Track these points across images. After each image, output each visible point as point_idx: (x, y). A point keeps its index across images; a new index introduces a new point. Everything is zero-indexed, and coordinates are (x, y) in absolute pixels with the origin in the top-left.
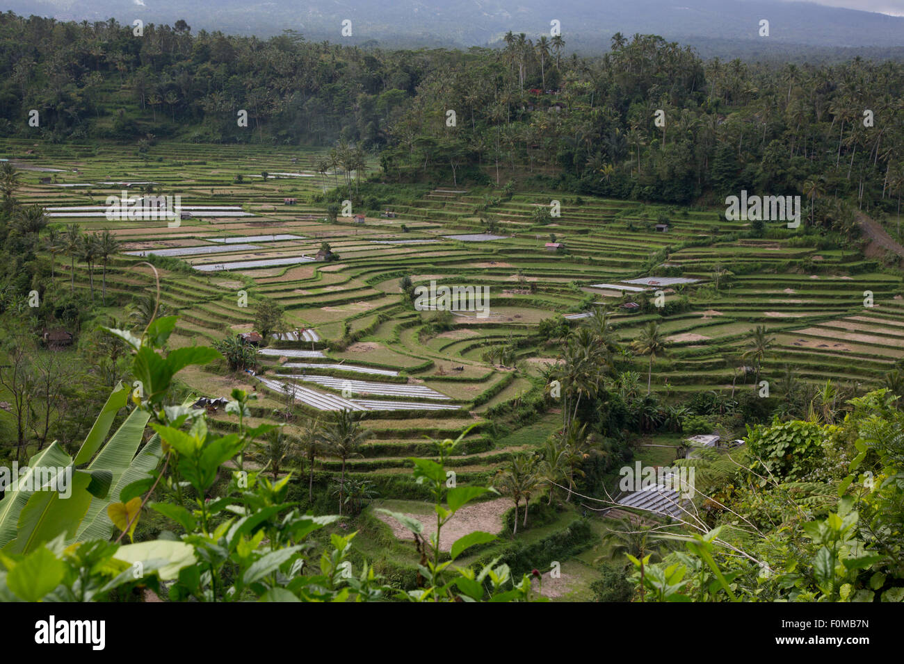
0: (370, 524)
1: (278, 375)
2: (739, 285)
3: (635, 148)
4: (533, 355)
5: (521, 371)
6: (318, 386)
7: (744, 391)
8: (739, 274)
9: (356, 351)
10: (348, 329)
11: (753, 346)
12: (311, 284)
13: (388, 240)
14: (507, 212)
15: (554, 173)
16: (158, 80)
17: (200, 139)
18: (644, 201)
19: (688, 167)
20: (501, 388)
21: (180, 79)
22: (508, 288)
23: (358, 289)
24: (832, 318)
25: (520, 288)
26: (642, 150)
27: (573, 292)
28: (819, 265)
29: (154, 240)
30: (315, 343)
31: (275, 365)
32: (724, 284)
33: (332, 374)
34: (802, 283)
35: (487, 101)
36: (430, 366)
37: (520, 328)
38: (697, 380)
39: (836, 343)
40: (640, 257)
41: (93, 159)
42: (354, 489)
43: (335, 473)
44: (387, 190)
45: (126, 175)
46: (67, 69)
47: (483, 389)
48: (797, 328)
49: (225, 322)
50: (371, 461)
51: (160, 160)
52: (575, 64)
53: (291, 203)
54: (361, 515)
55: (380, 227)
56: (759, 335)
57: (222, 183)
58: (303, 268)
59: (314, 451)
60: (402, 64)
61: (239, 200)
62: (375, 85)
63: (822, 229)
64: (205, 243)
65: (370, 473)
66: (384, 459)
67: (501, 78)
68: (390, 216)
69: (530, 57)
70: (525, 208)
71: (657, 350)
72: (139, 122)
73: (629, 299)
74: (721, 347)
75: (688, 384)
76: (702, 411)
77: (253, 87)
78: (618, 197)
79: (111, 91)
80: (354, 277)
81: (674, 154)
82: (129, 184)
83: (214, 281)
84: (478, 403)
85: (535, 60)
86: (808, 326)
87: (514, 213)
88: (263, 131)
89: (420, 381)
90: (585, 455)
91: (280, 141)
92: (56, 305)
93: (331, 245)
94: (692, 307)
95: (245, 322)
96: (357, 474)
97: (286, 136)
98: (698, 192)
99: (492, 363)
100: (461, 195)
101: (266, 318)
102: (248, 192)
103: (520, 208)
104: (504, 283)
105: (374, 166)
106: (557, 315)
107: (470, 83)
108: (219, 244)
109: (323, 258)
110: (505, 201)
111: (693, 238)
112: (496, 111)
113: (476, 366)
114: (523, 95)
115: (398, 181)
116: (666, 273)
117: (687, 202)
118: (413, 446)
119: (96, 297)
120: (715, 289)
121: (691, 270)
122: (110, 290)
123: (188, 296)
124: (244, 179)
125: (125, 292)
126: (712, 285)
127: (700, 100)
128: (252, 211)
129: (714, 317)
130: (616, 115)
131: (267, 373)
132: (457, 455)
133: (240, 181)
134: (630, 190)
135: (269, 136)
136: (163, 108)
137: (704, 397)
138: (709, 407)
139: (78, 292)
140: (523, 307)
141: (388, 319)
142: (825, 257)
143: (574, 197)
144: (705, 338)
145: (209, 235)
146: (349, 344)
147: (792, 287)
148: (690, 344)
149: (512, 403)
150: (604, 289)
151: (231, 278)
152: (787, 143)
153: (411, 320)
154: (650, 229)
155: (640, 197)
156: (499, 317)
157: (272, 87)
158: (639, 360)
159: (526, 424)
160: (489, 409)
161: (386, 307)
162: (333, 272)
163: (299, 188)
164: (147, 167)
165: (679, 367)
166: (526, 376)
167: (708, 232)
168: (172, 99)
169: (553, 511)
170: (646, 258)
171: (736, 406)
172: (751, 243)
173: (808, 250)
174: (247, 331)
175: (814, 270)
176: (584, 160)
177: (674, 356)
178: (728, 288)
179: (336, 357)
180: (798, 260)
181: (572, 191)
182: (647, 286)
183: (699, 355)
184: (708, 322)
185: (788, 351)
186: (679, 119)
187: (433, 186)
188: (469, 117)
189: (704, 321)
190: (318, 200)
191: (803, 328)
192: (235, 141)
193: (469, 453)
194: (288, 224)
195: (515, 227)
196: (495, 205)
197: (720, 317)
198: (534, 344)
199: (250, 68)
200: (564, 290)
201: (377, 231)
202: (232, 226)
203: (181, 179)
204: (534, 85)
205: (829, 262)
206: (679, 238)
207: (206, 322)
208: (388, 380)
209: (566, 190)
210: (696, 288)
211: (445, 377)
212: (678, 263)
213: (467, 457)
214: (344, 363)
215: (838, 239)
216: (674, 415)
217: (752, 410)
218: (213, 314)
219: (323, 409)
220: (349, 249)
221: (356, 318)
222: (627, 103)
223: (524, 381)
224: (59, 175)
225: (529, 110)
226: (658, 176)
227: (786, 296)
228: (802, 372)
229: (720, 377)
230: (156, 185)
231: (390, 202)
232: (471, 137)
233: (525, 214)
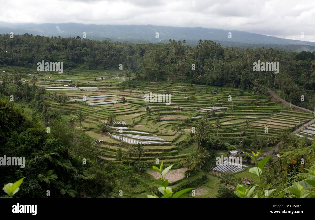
0: (147, 175)
1: (116, 134)
2: (238, 109)
3: (207, 71)
4: (184, 128)
5: (183, 133)
6: (128, 137)
7: (243, 138)
8: (238, 106)
9: (137, 127)
10: (134, 121)
11: (245, 125)
12: (121, 109)
13: (139, 96)
14: (172, 88)
15: (184, 78)
16: (72, 52)
17: (83, 68)
18: (210, 86)
19: (221, 76)
20: (179, 137)
21: (78, 52)
22: (175, 110)
23: (134, 110)
24: (264, 118)
25: (178, 110)
26: (209, 71)
27: (193, 111)
28: (259, 103)
29: (75, 96)
30: (125, 125)
31: (115, 131)
32: (234, 109)
33: (131, 133)
34: (255, 108)
35: (165, 58)
36: (158, 131)
37: (180, 121)
38: (230, 135)
39: (267, 125)
40: (210, 101)
41: (54, 74)
42: (142, 165)
43: (136, 161)
44: (138, 82)
45: (64, 78)
46: (47, 50)
47: (173, 138)
48: (255, 121)
49: (99, 119)
50: (146, 158)
51: (72, 74)
52: (188, 48)
53: (111, 86)
54: (144, 173)
55: (136, 93)
56: (247, 122)
57: (90, 81)
58: (117, 104)
59: (131, 155)
60: (139, 48)
61: (96, 85)
62: (132, 53)
63: (259, 93)
64: (89, 97)
65: (145, 161)
66: (149, 157)
67: (168, 52)
68: (139, 90)
69: (176, 46)
70: (177, 87)
71: (219, 127)
72: (67, 64)
73: (209, 113)
74: (236, 126)
75: (228, 136)
76: (232, 144)
77: (98, 54)
78: (202, 84)
79: (59, 55)
80: (132, 107)
81: (217, 72)
82: (65, 81)
83: (94, 108)
84: (173, 142)
85: (177, 47)
86: (258, 120)
87: (174, 89)
88: (101, 66)
89: (156, 136)
90: (205, 156)
91: (105, 69)
92: (51, 114)
93: (125, 97)
94: (226, 115)
95: (104, 119)
96: (142, 161)
97: (107, 68)
98: (224, 83)
99: (174, 130)
100: (158, 84)
101: (111, 118)
102: (98, 83)
103: (175, 87)
104: (174, 108)
105: (134, 76)
106: (189, 117)
107: (160, 53)
108: (93, 97)
109: (123, 101)
110: (171, 85)
111: (224, 96)
112: (167, 61)
113: (171, 132)
114: (175, 56)
115: (140, 80)
116: (218, 106)
117: (221, 86)
118: (157, 154)
119: (61, 112)
120: (232, 110)
121: (225, 104)
122: (65, 110)
123: (87, 112)
124: (96, 79)
125: (69, 111)
126: (231, 109)
127: (223, 58)
128: (100, 88)
129: (232, 118)
130: (201, 62)
131: (113, 133)
132: (169, 156)
133: (95, 80)
134: (206, 82)
135: (102, 67)
136: (73, 60)
137: (232, 140)
138: (234, 143)
139: (56, 111)
140: (180, 115)
141: (144, 118)
142: (260, 101)
143: (190, 84)
144: (231, 124)
145: (90, 95)
146: (134, 125)
147: (252, 109)
148: (227, 125)
149: (182, 142)
150: (201, 110)
151: (98, 107)
152: (248, 70)
153: (150, 118)
154: (212, 93)
155: (209, 84)
156: (173, 118)
157: (103, 54)
158: (214, 130)
159: (186, 148)
160: (177, 143)
161: (143, 115)
162: (126, 105)
163: (112, 82)
164: (69, 76)
165: (225, 132)
166: (184, 134)
167: (228, 94)
168: (76, 57)
169: (197, 172)
170: (212, 101)
171: (241, 142)
172: (240, 97)
173: (256, 99)
174: (106, 122)
175: (258, 105)
176: (193, 74)
177: (223, 129)
178: (235, 110)
179: (132, 129)
180: (253, 102)
181: (189, 83)
182: (213, 109)
183: (230, 128)
184: (231, 119)
185: (254, 127)
186: (218, 63)
187: (150, 81)
188: (160, 62)
189: (230, 119)
190: (118, 85)
191: (257, 121)
192: (92, 69)
193: (172, 156)
194: (110, 92)
195: (174, 92)
196: (168, 86)
197: (234, 118)
198: (184, 125)
199: (97, 49)
200: (191, 110)
201: (136, 94)
202: (95, 93)
203: (79, 79)
204: (177, 53)
205: (262, 103)
206: (220, 96)
207: (93, 119)
208: (147, 135)
209: (188, 82)
210: (227, 110)
211: (163, 134)
212: (221, 103)
213: (172, 157)
214: (134, 131)
215: (263, 96)
216: (225, 145)
217: (246, 143)
218: (95, 117)
219: (131, 143)
220: (129, 99)
221: (135, 118)
222: (204, 59)
223: (184, 135)
224: (46, 79)
225: (176, 60)
226: (214, 79)
227: (251, 112)
228: (259, 133)
229: (236, 134)
230: (73, 81)
231: (138, 86)
232: (161, 68)
233: (177, 89)
